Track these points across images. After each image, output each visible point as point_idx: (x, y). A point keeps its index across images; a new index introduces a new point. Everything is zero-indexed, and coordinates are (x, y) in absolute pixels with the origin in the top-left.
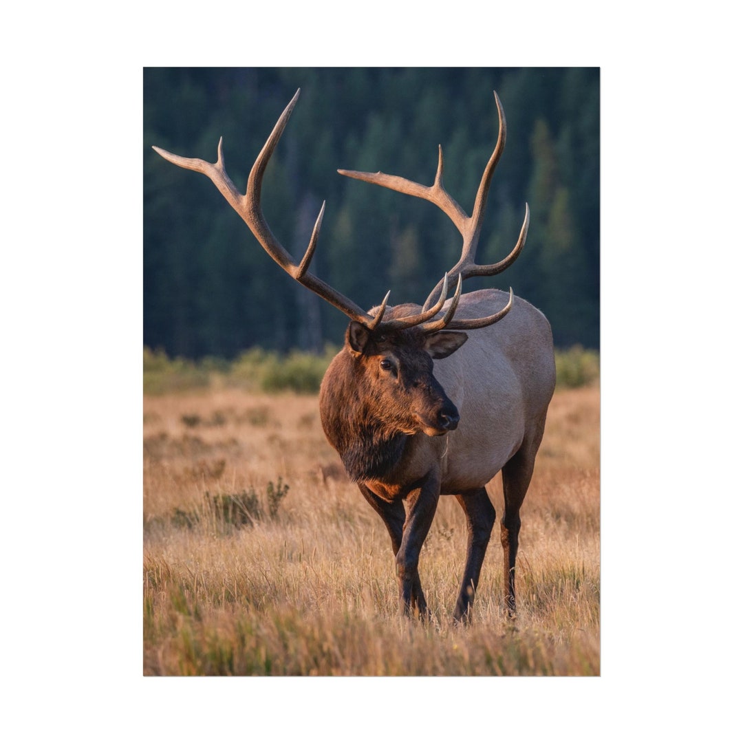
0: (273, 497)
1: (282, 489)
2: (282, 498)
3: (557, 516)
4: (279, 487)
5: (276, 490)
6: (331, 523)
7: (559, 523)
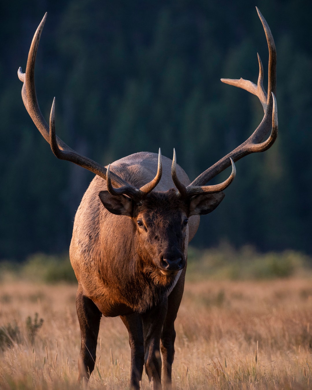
0: (31, 328)
1: (38, 322)
2: (38, 329)
3: (248, 338)
4: (36, 321)
5: (33, 323)
6: (75, 345)
7: (250, 344)
